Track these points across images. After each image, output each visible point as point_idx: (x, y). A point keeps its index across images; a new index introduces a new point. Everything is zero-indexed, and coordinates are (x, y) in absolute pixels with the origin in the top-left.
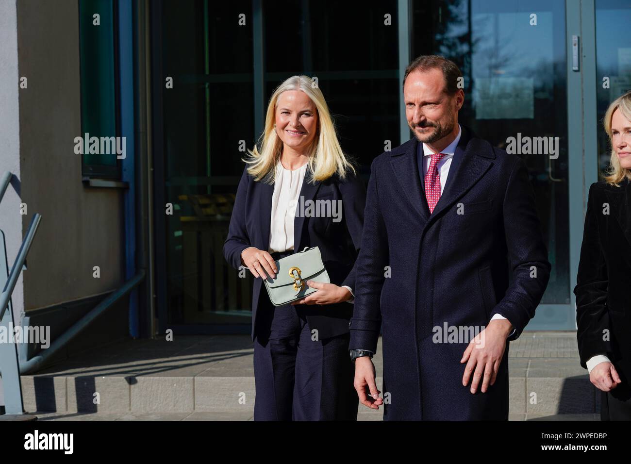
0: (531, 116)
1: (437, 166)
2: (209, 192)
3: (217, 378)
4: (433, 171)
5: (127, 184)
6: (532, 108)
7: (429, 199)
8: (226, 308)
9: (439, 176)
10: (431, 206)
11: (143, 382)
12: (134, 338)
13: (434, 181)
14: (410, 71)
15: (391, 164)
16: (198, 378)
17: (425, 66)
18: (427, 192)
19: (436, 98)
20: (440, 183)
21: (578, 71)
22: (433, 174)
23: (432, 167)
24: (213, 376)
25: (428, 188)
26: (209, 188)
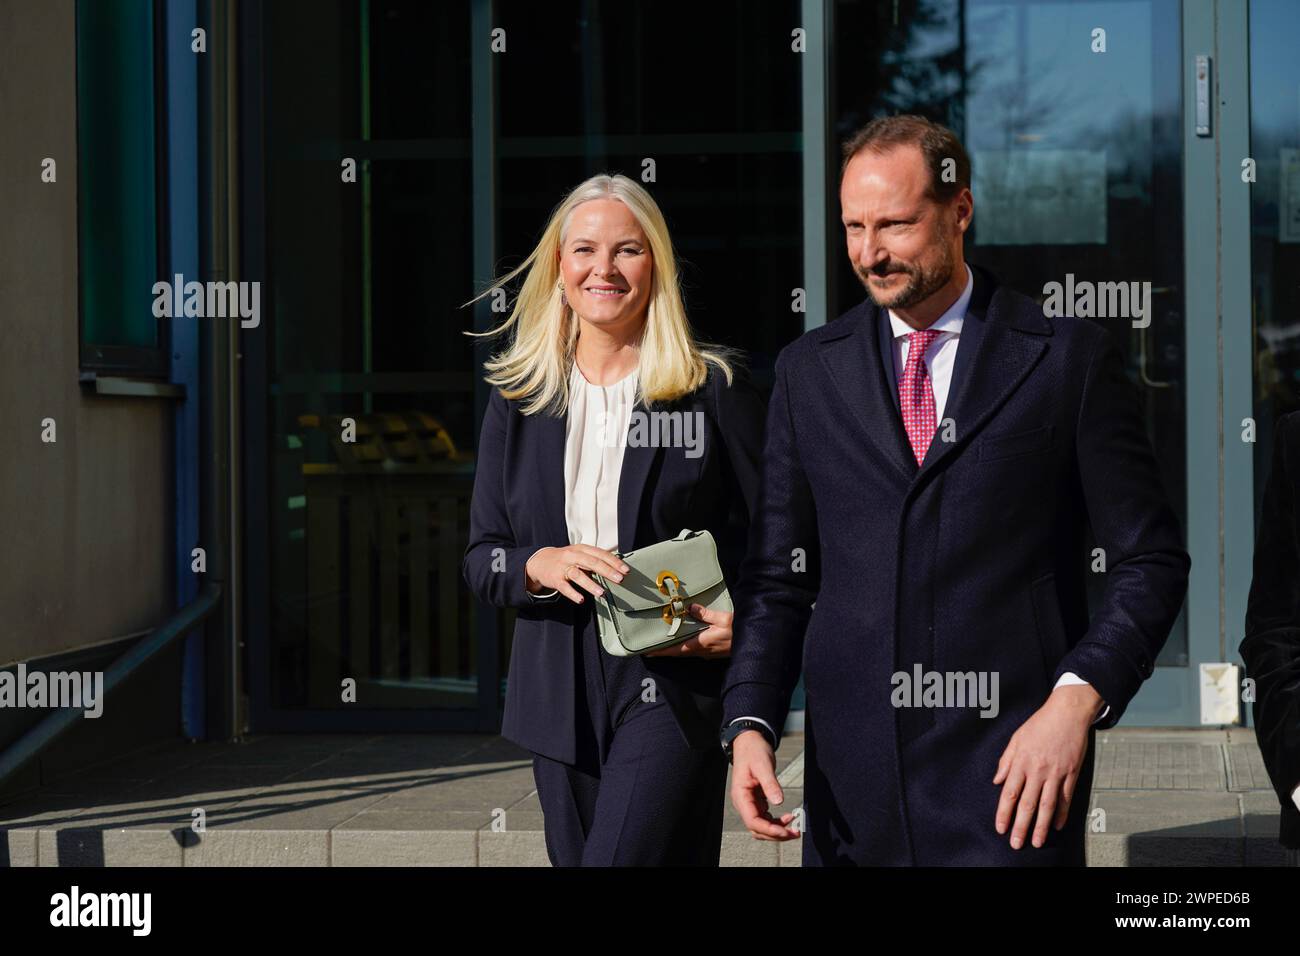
0: (1102, 239)
1: (925, 358)
2: (368, 409)
3: (385, 832)
4: (917, 370)
5: (182, 388)
6: (1103, 220)
7: (912, 431)
8: (404, 673)
9: (930, 380)
10: (917, 447)
11: (214, 842)
12: (194, 741)
13: (920, 391)
14: (853, 153)
15: (822, 360)
16: (340, 832)
17: (884, 140)
18: (907, 416)
19: (908, 209)
20: (933, 395)
21: (1209, 136)
22: (916, 375)
23: (914, 360)
24: (374, 827)
25: (907, 406)
26: (368, 397)
